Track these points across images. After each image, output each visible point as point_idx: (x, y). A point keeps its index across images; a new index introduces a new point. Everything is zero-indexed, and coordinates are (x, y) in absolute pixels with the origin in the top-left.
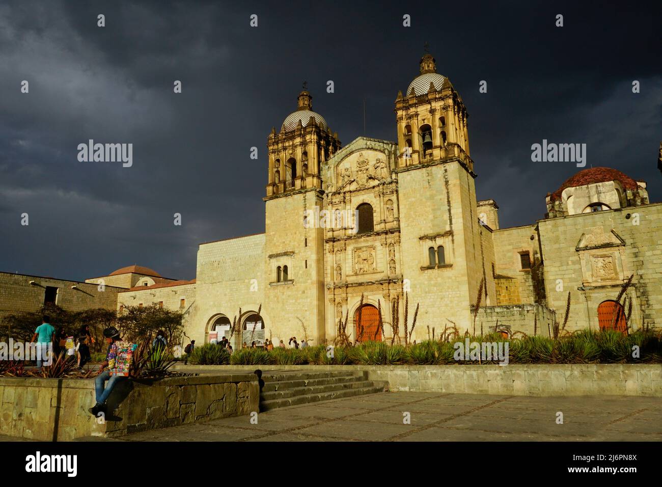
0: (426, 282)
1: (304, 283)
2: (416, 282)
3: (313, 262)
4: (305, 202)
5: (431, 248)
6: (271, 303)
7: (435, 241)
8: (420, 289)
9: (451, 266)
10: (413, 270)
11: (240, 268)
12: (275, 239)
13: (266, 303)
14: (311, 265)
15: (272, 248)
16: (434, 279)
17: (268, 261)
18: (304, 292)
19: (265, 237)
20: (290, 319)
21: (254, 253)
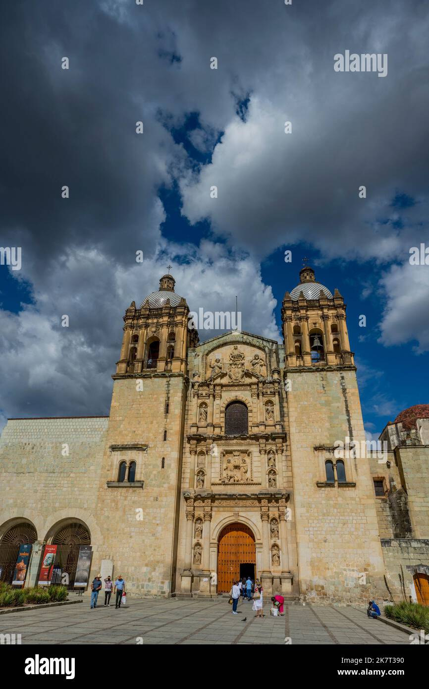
0: (323, 502)
1: (159, 486)
2: (311, 500)
3: (173, 462)
4: (168, 387)
5: (329, 461)
6: (105, 509)
7: (333, 453)
8: (316, 510)
9: (353, 485)
10: (307, 485)
12: (122, 426)
13: (98, 508)
14: (170, 465)
15: (117, 437)
16: (333, 499)
17: (108, 453)
18: (157, 499)
19: (107, 422)
20: (132, 534)
21: (88, 439)
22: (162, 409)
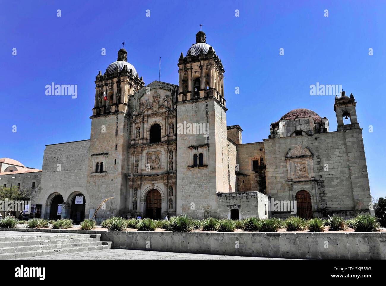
1: (113, 174)
2: (184, 176)
3: (119, 160)
4: (117, 120)
5: (195, 156)
6: (91, 186)
7: (198, 150)
8: (186, 181)
9: (206, 166)
10: (183, 168)
11: (72, 162)
12: (96, 144)
13: (88, 186)
14: (118, 163)
15: (94, 150)
16: (196, 174)
17: (91, 159)
18: (113, 180)
19: (89, 143)
20: (103, 197)
21: (81, 153)
22: (114, 133)
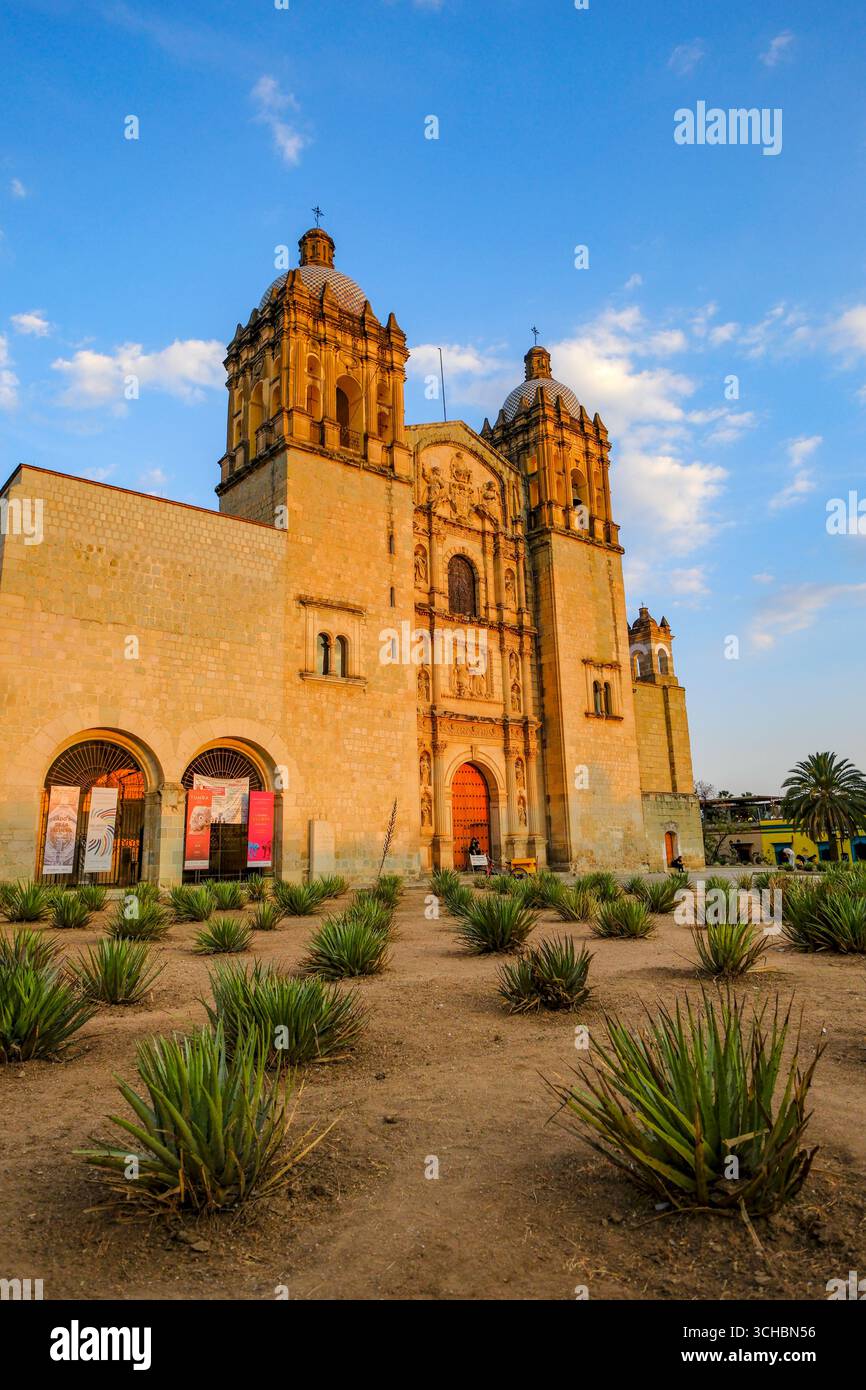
1: (390, 692)
4: (390, 501)
6: (302, 725)
15: (307, 581)
17: (294, 610)
19: (284, 543)
21: (248, 572)
22: (383, 542)
